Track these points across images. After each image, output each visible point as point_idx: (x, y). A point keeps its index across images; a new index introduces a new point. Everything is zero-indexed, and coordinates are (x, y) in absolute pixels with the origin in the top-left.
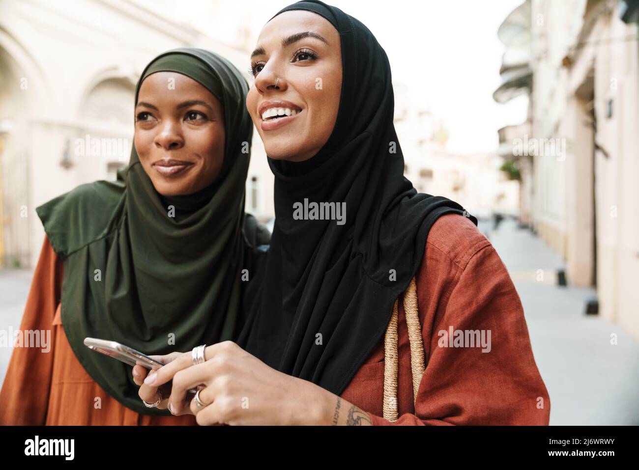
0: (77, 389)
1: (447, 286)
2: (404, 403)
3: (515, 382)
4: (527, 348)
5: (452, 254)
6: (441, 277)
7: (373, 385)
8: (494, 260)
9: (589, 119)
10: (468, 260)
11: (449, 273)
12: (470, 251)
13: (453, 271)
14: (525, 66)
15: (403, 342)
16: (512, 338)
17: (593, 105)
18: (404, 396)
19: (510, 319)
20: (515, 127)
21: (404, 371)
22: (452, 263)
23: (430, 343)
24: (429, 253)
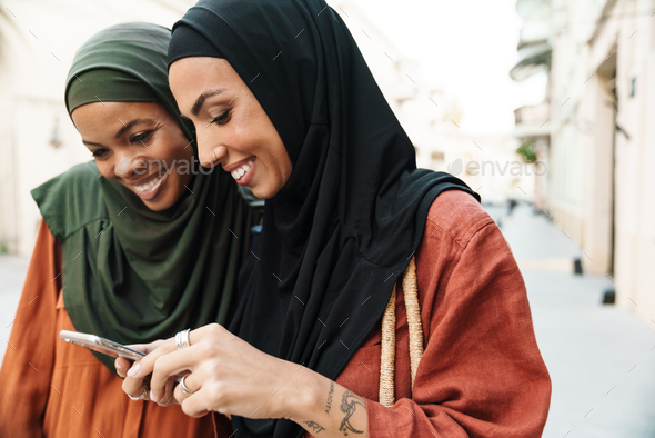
0: (82, 372)
1: (448, 265)
2: (401, 387)
3: (516, 365)
4: (529, 329)
5: (453, 232)
6: (441, 256)
7: (369, 369)
8: (497, 238)
9: (610, 98)
10: (470, 238)
11: (450, 251)
12: (472, 228)
13: (454, 250)
14: (544, 41)
15: (401, 324)
16: (513, 319)
17: (615, 84)
18: (401, 380)
19: (511, 300)
20: (532, 107)
21: (401, 355)
22: (453, 241)
23: (429, 325)
24: (429, 231)
